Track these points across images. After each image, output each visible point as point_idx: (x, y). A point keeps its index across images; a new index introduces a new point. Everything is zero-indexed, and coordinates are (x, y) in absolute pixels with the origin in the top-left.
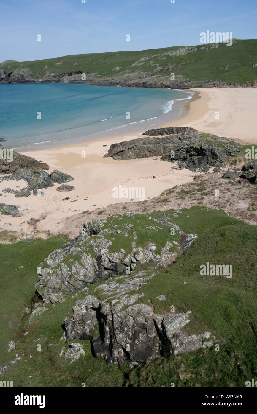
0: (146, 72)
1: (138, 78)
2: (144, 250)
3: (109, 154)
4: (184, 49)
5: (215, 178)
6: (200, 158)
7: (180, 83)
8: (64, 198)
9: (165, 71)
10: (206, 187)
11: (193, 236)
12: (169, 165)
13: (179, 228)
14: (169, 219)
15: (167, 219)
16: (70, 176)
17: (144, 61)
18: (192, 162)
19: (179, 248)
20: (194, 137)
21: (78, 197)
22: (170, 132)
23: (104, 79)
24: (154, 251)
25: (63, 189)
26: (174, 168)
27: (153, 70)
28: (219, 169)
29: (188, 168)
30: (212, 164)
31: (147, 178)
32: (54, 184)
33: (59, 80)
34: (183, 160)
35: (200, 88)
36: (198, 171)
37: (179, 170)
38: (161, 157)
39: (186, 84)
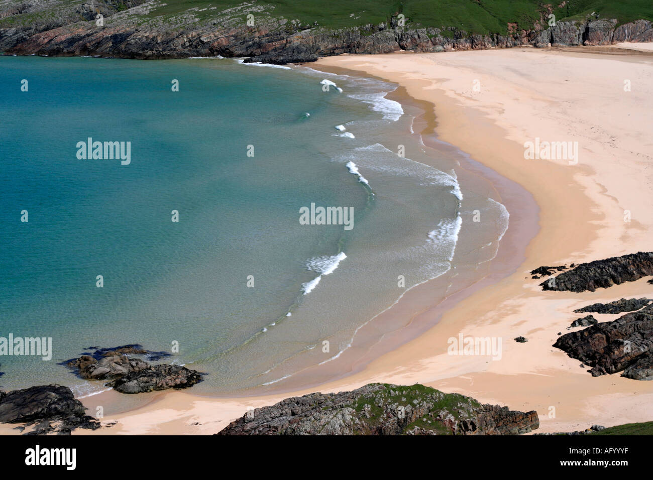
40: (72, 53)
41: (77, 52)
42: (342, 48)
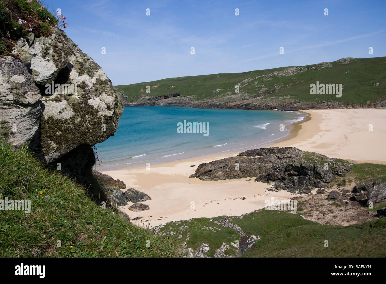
0: (250, 93)
1: (240, 100)
2: (195, 251)
3: (196, 174)
4: (292, 69)
5: (317, 199)
6: (301, 177)
7: (288, 104)
8: (136, 217)
9: (271, 92)
10: (303, 208)
11: (255, 238)
12: (263, 186)
13: (240, 229)
14: (231, 220)
15: (229, 220)
16: (147, 195)
17: (248, 82)
18: (291, 182)
19: (238, 251)
20: (296, 156)
21: (151, 216)
22: (270, 153)
23: (203, 102)
24: (206, 253)
25: (136, 208)
26: (269, 190)
27: (258, 91)
28: (323, 190)
29: (287, 190)
30: (315, 185)
31: (236, 199)
32: (128, 203)
33: (154, 103)
34: (281, 181)
35: (312, 109)
36: (298, 193)
37: (276, 191)
38: (256, 178)
39: (295, 105)
40: (235, 109)
41: (236, 108)
42: (310, 108)
